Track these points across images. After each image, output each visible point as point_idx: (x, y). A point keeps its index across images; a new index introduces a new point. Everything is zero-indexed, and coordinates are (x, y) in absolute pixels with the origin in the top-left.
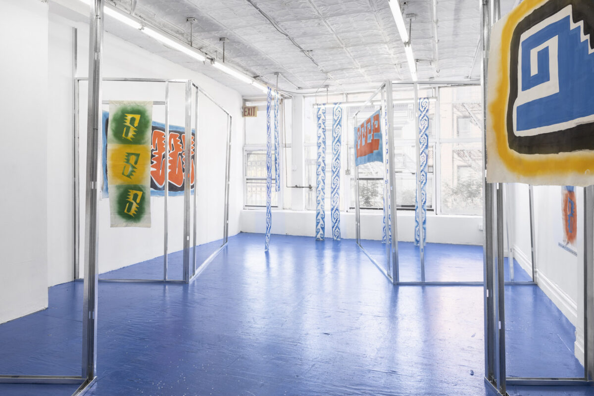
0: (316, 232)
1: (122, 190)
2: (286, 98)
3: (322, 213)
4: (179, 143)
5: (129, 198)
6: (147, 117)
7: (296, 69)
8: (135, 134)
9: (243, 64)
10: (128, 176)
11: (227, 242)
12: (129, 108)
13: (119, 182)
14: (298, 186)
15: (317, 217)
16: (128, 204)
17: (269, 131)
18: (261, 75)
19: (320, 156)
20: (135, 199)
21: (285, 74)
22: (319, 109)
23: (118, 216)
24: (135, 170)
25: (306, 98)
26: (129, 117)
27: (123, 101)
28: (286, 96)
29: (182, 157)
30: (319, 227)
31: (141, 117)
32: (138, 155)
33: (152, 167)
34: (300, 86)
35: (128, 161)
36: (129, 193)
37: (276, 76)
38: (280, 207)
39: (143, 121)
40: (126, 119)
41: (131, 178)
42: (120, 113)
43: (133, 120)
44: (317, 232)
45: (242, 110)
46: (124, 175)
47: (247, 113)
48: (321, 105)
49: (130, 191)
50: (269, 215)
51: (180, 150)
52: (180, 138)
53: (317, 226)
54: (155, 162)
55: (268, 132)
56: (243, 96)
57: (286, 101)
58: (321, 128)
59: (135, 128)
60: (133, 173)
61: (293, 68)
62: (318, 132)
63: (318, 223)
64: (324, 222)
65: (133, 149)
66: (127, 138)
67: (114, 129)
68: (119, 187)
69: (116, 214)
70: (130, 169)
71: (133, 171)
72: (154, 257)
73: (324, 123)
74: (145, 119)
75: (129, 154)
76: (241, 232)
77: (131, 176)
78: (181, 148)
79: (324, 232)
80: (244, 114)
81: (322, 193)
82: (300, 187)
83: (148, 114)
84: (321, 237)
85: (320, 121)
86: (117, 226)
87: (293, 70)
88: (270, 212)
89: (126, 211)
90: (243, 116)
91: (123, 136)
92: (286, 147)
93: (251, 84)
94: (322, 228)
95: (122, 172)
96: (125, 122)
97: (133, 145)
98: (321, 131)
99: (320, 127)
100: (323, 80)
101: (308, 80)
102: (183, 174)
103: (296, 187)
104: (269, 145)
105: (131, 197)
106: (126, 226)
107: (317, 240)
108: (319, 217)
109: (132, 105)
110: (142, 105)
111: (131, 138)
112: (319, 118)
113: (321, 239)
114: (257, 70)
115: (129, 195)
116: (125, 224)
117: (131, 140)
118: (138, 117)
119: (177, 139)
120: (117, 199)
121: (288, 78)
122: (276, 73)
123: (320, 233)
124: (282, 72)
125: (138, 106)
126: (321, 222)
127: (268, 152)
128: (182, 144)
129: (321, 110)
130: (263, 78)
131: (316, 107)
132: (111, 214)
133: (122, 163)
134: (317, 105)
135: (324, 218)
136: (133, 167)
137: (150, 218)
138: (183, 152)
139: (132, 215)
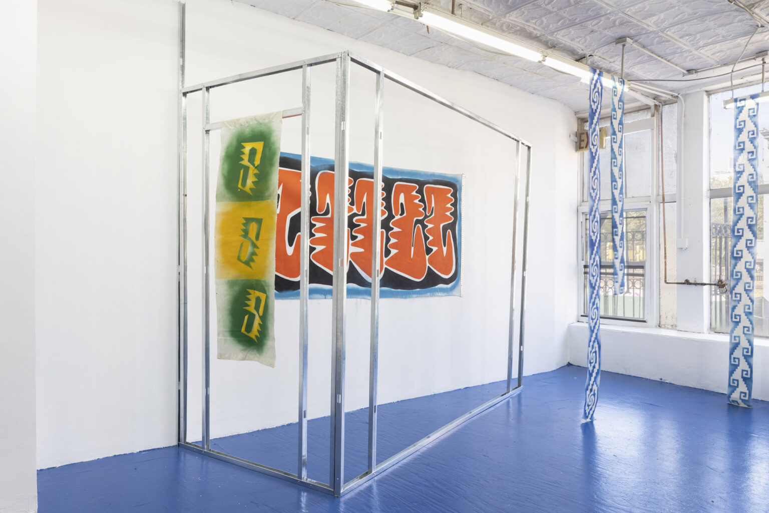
0: (730, 385)
1: (237, 288)
2: (665, 103)
3: (744, 343)
4: (417, 201)
5: (248, 306)
6: (273, 144)
7: (662, 16)
8: (256, 180)
9: (533, 27)
10: (247, 263)
11: (519, 386)
12: (247, 131)
13: (233, 274)
14: (691, 281)
15: (731, 353)
16: (246, 317)
17: (595, 165)
18: (588, 53)
19: (741, 215)
20: (257, 308)
21: (642, 39)
22: (740, 110)
23: (230, 339)
24: (256, 250)
25: (713, 96)
26: (248, 147)
27: (238, 120)
28: (665, 97)
29: (424, 227)
30: (737, 375)
31: (264, 147)
32: (259, 221)
33: (353, 245)
34: (690, 65)
35: (246, 233)
36: (249, 296)
37: (620, 46)
38: (652, 320)
39: (267, 153)
40: (243, 153)
41: (251, 267)
42: (235, 143)
43: (253, 152)
44: (733, 388)
45: (576, 139)
46: (241, 261)
47: (583, 144)
48: (745, 99)
49: (250, 291)
50: (596, 345)
51: (420, 214)
52: (420, 191)
53: (731, 373)
54: (360, 237)
55: (591, 166)
56: (576, 113)
57: (666, 109)
58: (745, 152)
59: (256, 168)
60: (254, 257)
61: (653, 15)
62: (735, 160)
63: (733, 368)
64: (751, 366)
65: (252, 210)
66: (244, 189)
67: (226, 174)
68: (232, 284)
69: (227, 334)
70: (250, 249)
71: (254, 254)
72: (359, 408)
73: (752, 141)
74: (270, 149)
75: (248, 221)
76: (569, 364)
77: (252, 264)
78: (421, 209)
79: (750, 388)
80: (580, 145)
81: (745, 300)
82: (696, 284)
83: (274, 138)
84: (743, 400)
85: (744, 137)
86: (229, 358)
87: (655, 18)
88: (596, 338)
89: (243, 330)
90: (576, 150)
91: (240, 186)
92: (664, 202)
93: (540, 62)
94: (745, 379)
95: (237, 255)
96: (242, 159)
97: (254, 203)
98: (743, 158)
99: (743, 149)
100: (745, 34)
101: (706, 45)
102: (427, 257)
103: (687, 282)
104: (594, 195)
105: (252, 303)
106: (244, 359)
107: (732, 406)
108: (738, 353)
109: (251, 123)
110: (266, 121)
111: (251, 189)
112: (740, 131)
113: (742, 405)
114: (572, 40)
115: (249, 300)
116: (241, 355)
117: (250, 192)
118: (259, 146)
119: (414, 193)
120: (229, 307)
121: (652, 47)
122: (621, 40)
123: (738, 390)
124: (632, 32)
125: (261, 124)
126: (743, 365)
127: (591, 211)
128: (424, 203)
129: (745, 111)
130: (596, 58)
131: (732, 105)
132: (218, 335)
133: (237, 238)
134: (736, 100)
135: (752, 356)
136: (255, 246)
137: (274, 348)
138: (426, 217)
139: (254, 337)
